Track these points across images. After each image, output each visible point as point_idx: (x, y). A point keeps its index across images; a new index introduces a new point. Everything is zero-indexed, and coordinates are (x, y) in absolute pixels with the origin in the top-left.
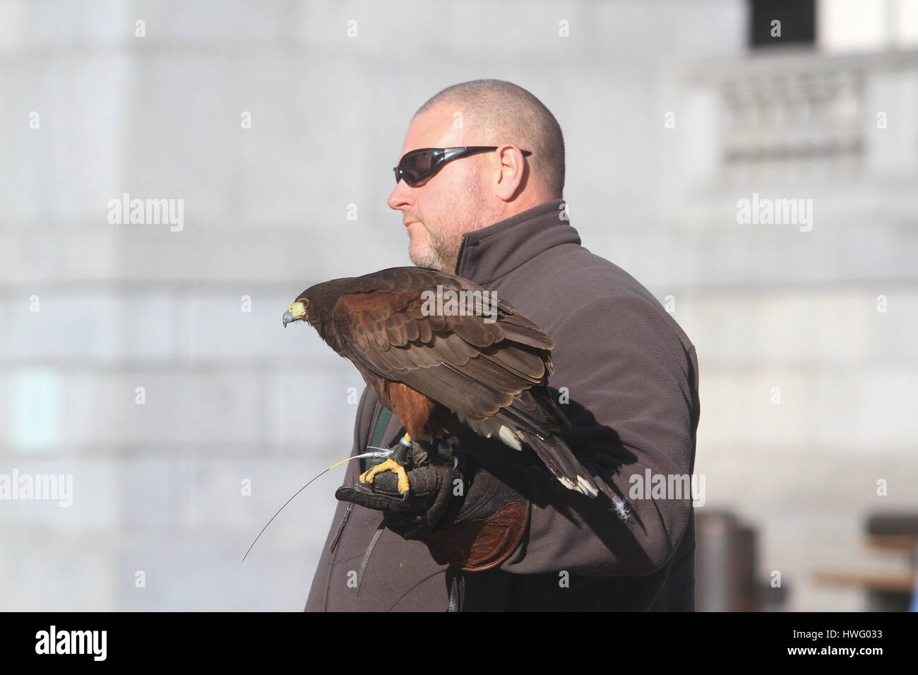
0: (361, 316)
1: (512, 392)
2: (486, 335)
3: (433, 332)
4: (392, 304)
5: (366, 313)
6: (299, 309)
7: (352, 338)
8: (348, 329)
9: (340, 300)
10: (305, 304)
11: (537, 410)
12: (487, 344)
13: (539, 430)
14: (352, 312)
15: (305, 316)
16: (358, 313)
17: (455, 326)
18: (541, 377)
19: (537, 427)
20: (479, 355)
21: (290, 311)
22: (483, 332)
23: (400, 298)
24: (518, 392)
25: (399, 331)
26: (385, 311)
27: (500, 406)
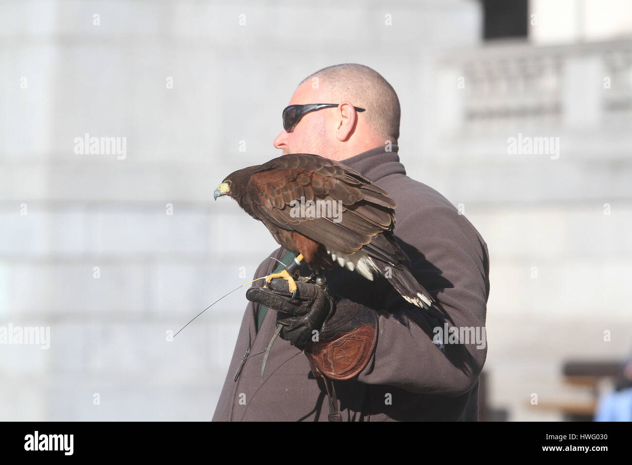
0: (266, 187)
1: (370, 234)
2: (351, 196)
3: (315, 195)
4: (287, 177)
5: (269, 185)
6: (226, 188)
7: (261, 203)
8: (257, 197)
9: (252, 177)
10: (229, 184)
11: (388, 246)
12: (351, 203)
13: (390, 259)
14: (259, 185)
15: (229, 192)
16: (264, 184)
17: (330, 190)
18: (388, 225)
19: (389, 257)
20: (346, 210)
21: (219, 189)
22: (348, 195)
23: (292, 172)
24: (375, 235)
25: (291, 194)
26: (282, 181)
27: (363, 244)
